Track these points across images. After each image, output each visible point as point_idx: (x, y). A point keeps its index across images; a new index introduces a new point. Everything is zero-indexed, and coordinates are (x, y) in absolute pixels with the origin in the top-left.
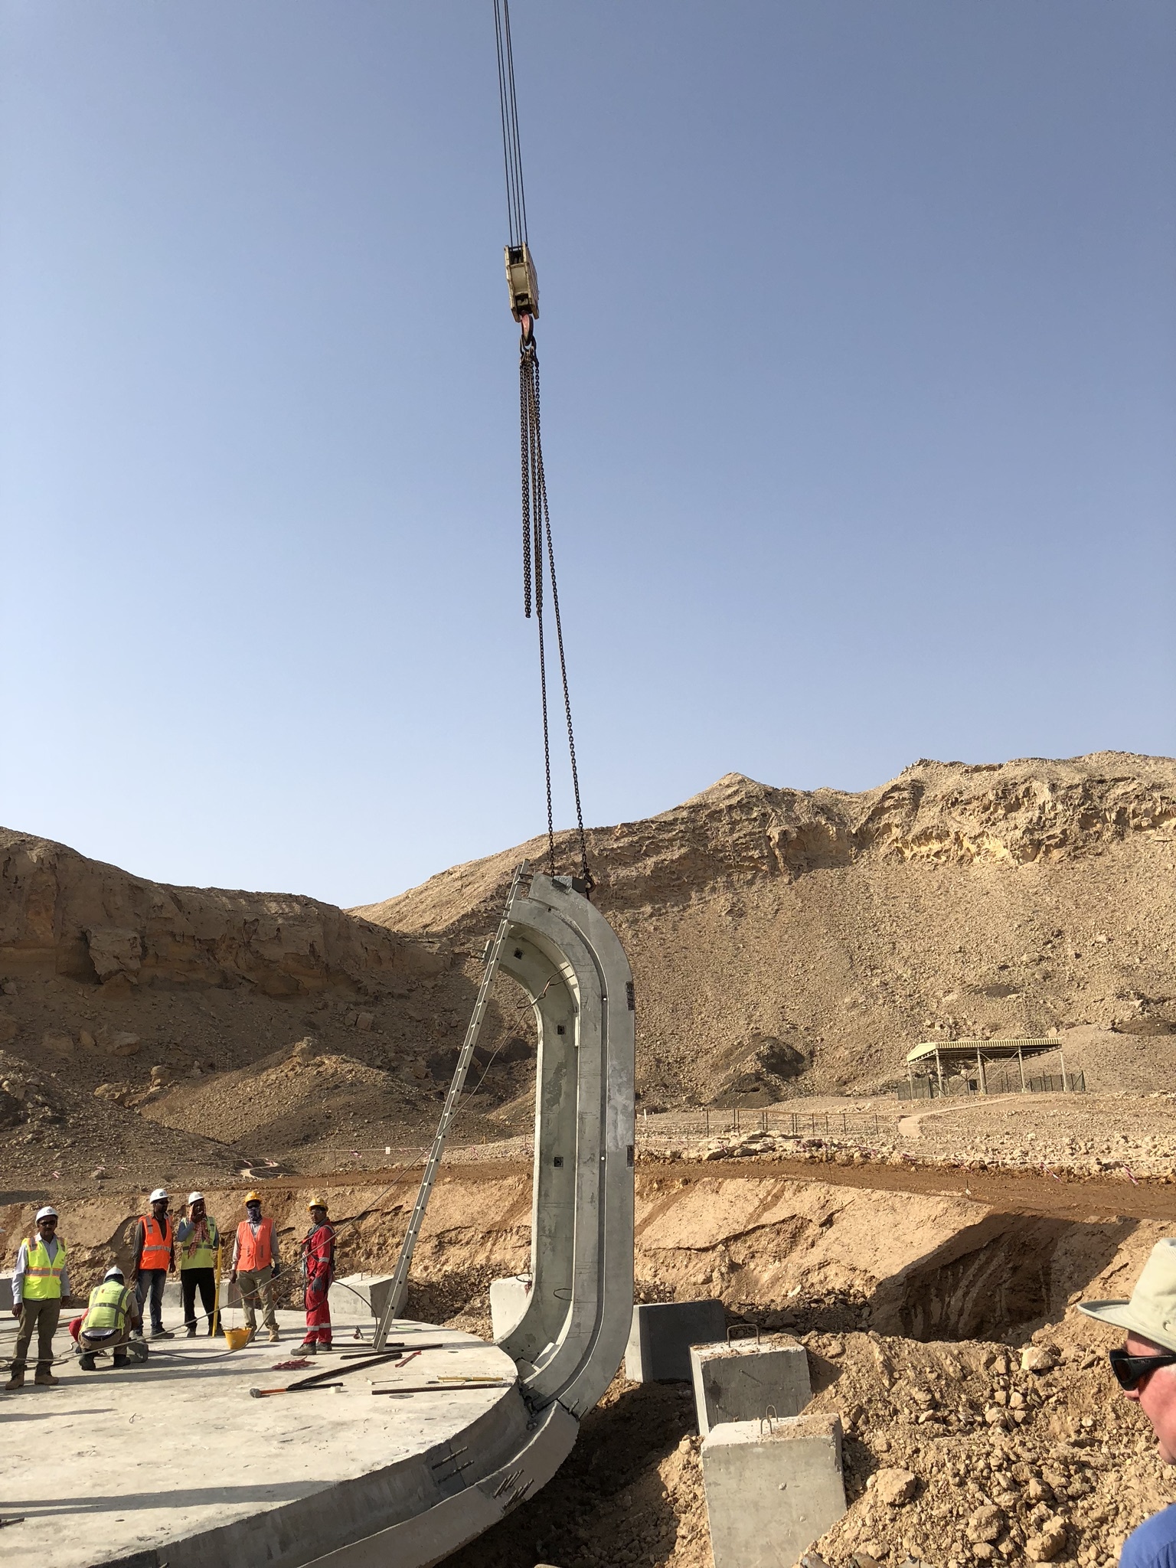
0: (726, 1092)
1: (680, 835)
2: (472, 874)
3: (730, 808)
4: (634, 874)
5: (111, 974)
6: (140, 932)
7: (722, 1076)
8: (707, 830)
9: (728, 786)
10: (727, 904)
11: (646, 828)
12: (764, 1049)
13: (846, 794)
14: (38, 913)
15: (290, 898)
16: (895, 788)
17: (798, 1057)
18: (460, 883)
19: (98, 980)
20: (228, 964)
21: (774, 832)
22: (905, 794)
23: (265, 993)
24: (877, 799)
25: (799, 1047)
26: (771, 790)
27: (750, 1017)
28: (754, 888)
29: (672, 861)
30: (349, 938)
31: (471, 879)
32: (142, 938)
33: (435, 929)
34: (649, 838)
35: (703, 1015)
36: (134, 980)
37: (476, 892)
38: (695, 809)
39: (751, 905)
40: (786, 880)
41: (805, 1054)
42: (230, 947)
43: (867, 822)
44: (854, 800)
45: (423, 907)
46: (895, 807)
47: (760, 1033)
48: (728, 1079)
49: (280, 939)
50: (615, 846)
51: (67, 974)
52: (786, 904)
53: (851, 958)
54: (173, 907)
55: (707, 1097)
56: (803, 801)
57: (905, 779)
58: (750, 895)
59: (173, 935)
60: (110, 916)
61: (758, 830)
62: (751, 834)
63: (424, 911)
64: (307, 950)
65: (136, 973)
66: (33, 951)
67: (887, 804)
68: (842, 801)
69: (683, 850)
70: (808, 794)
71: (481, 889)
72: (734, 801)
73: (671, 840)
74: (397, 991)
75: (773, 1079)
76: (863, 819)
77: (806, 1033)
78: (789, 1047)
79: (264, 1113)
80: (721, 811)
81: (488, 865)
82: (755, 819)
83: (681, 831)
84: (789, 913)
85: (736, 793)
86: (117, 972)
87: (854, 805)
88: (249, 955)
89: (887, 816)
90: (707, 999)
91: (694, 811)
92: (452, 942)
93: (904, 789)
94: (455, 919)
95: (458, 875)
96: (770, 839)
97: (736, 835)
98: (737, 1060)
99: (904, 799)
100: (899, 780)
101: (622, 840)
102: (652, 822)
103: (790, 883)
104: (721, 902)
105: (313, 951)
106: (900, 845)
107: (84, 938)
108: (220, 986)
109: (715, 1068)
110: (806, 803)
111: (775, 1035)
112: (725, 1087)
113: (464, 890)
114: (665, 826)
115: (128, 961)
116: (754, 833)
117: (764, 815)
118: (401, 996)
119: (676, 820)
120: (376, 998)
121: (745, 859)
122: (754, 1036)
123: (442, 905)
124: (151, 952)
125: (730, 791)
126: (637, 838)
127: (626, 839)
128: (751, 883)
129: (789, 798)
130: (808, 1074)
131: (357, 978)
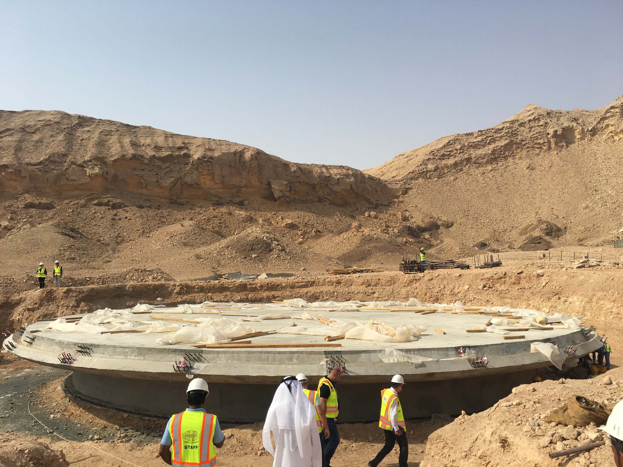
0: (525, 244)
1: (505, 135)
2: (412, 155)
3: (530, 121)
4: (484, 153)
5: (280, 198)
6: (288, 182)
7: (524, 237)
8: (518, 132)
9: (529, 111)
10: (527, 164)
11: (489, 132)
12: (544, 226)
13: (587, 111)
14: (253, 175)
15: (341, 167)
16: (612, 107)
17: (559, 230)
18: (407, 159)
19: (275, 200)
20: (320, 193)
21: (551, 131)
22: (617, 110)
23: (335, 204)
24: (603, 113)
25: (559, 225)
26: (550, 111)
27: (537, 213)
28: (540, 157)
29: (501, 146)
30: (364, 183)
31: (411, 157)
32: (289, 184)
33: (398, 178)
34: (491, 136)
35: (515, 212)
36: (288, 200)
37: (414, 163)
38: (513, 122)
39: (538, 164)
40: (555, 153)
41: (562, 228)
42: (321, 187)
43: (597, 124)
44: (591, 114)
45: (392, 169)
46: (612, 116)
47: (541, 220)
48: (527, 238)
49: (339, 183)
50: (475, 141)
51: (264, 198)
52: (555, 164)
53: (586, 187)
54: (299, 172)
55: (517, 245)
56: (565, 115)
57: (618, 103)
58: (538, 160)
59: (300, 182)
60: (277, 176)
61: (543, 131)
62: (539, 132)
63: (393, 171)
64: (349, 188)
65: (288, 197)
66: (252, 189)
67: (608, 115)
68: (584, 115)
69: (507, 141)
70: (568, 113)
71: (416, 161)
72: (532, 118)
73: (501, 137)
74: (384, 203)
75: (547, 238)
76: (595, 123)
77: (563, 219)
78: (555, 226)
79: (345, 249)
80: (525, 123)
81: (418, 151)
82: (542, 126)
83: (506, 133)
84: (557, 168)
85: (533, 114)
86: (282, 197)
87: (591, 116)
88: (328, 190)
89: (607, 121)
90: (516, 206)
91: (512, 123)
92: (405, 183)
93: (617, 108)
94: (406, 174)
95: (406, 156)
96: (548, 134)
97: (532, 133)
98: (531, 231)
99: (616, 112)
100: (614, 103)
101: (478, 138)
102: (492, 129)
103: (557, 154)
104: (524, 164)
105: (351, 188)
106: (613, 134)
107: (269, 184)
108: (318, 202)
109: (521, 234)
110: (567, 116)
111: (549, 220)
112: (525, 242)
113: (409, 162)
114: (498, 131)
115: (285, 193)
116: (541, 132)
117: (546, 123)
118: (386, 205)
119: (503, 128)
120: (376, 206)
121: (536, 144)
122: (538, 221)
123: (400, 169)
124: (293, 189)
125: (530, 113)
126: (485, 137)
127: (480, 138)
128: (538, 154)
129: (559, 114)
130: (564, 237)
131: (368, 198)
